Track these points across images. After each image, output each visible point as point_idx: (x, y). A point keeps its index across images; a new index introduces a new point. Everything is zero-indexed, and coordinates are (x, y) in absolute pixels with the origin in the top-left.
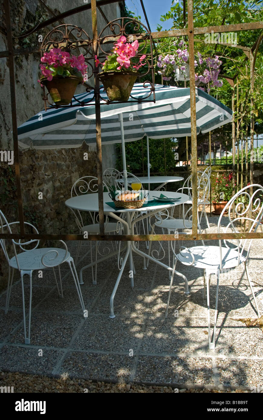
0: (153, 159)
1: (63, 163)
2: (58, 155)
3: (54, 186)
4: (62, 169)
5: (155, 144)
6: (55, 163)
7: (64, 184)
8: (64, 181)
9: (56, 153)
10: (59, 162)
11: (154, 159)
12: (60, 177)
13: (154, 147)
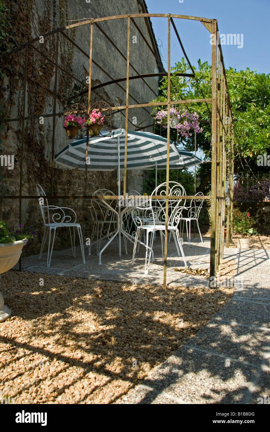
1: (93, 184)
6: (87, 183)
10: (89, 183)
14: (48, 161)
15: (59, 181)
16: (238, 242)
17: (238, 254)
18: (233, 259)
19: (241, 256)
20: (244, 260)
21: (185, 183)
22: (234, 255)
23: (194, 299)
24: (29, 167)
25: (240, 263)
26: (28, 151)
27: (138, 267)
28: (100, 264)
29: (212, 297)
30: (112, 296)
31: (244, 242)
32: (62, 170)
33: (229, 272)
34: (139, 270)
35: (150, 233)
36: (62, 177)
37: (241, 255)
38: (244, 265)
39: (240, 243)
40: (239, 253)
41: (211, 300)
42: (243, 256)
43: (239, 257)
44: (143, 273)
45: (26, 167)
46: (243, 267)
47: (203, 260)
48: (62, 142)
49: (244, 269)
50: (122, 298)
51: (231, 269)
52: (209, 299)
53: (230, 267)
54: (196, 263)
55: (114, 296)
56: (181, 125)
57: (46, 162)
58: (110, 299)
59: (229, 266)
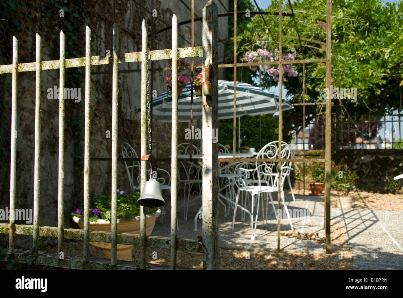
0: (252, 139)
1: (166, 135)
2: (163, 127)
3: (158, 153)
4: (165, 140)
5: (255, 124)
6: (160, 134)
7: (165, 153)
8: (165, 150)
9: (161, 126)
10: (162, 134)
11: (254, 140)
12: (163, 146)
13: (255, 127)
14: (125, 112)
15: (134, 134)
16: (338, 201)
17: (341, 215)
18: (339, 222)
19: (346, 218)
20: (351, 222)
21: (265, 128)
22: (338, 217)
23: (313, 264)
24: (107, 121)
25: (347, 226)
26: (106, 103)
27: (239, 232)
28: (196, 230)
29: (332, 262)
30: (229, 263)
31: (345, 201)
32: (137, 122)
33: (339, 237)
34: (242, 235)
35: (255, 196)
36: (137, 130)
37: (346, 216)
38: (353, 228)
39: (340, 202)
40: (343, 214)
41: (331, 265)
42: (349, 218)
43: (344, 219)
44: (250, 239)
45: (104, 122)
46: (353, 230)
47: (306, 223)
48: (136, 89)
49: (355, 233)
50: (240, 265)
51: (341, 233)
52: (329, 264)
53: (338, 231)
54: (300, 226)
55: (232, 263)
56: (275, 70)
57: (123, 114)
58: (228, 266)
59: (337, 229)
